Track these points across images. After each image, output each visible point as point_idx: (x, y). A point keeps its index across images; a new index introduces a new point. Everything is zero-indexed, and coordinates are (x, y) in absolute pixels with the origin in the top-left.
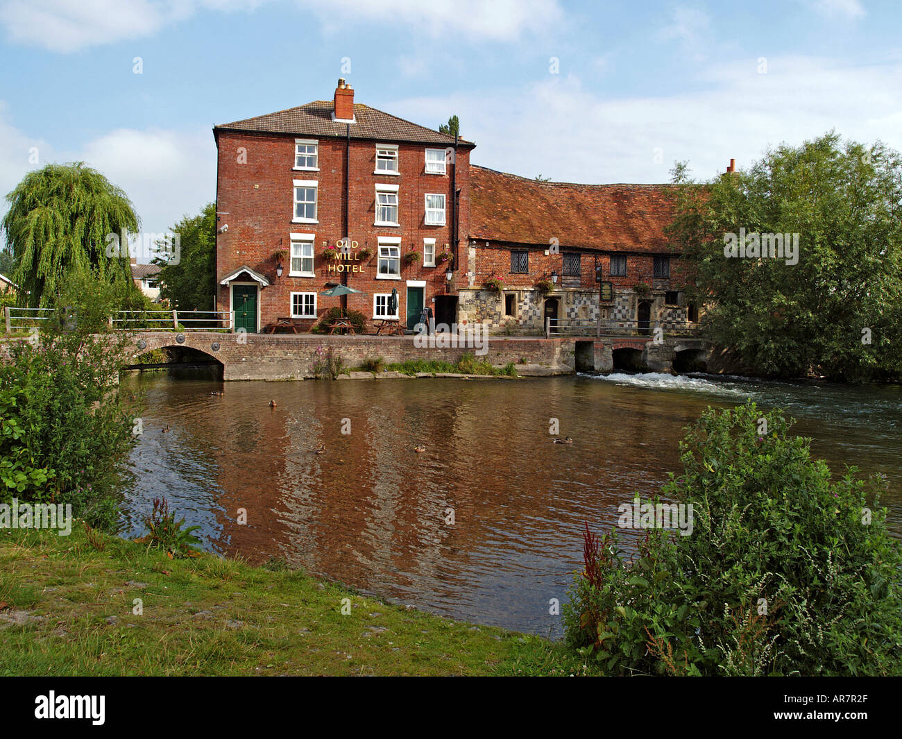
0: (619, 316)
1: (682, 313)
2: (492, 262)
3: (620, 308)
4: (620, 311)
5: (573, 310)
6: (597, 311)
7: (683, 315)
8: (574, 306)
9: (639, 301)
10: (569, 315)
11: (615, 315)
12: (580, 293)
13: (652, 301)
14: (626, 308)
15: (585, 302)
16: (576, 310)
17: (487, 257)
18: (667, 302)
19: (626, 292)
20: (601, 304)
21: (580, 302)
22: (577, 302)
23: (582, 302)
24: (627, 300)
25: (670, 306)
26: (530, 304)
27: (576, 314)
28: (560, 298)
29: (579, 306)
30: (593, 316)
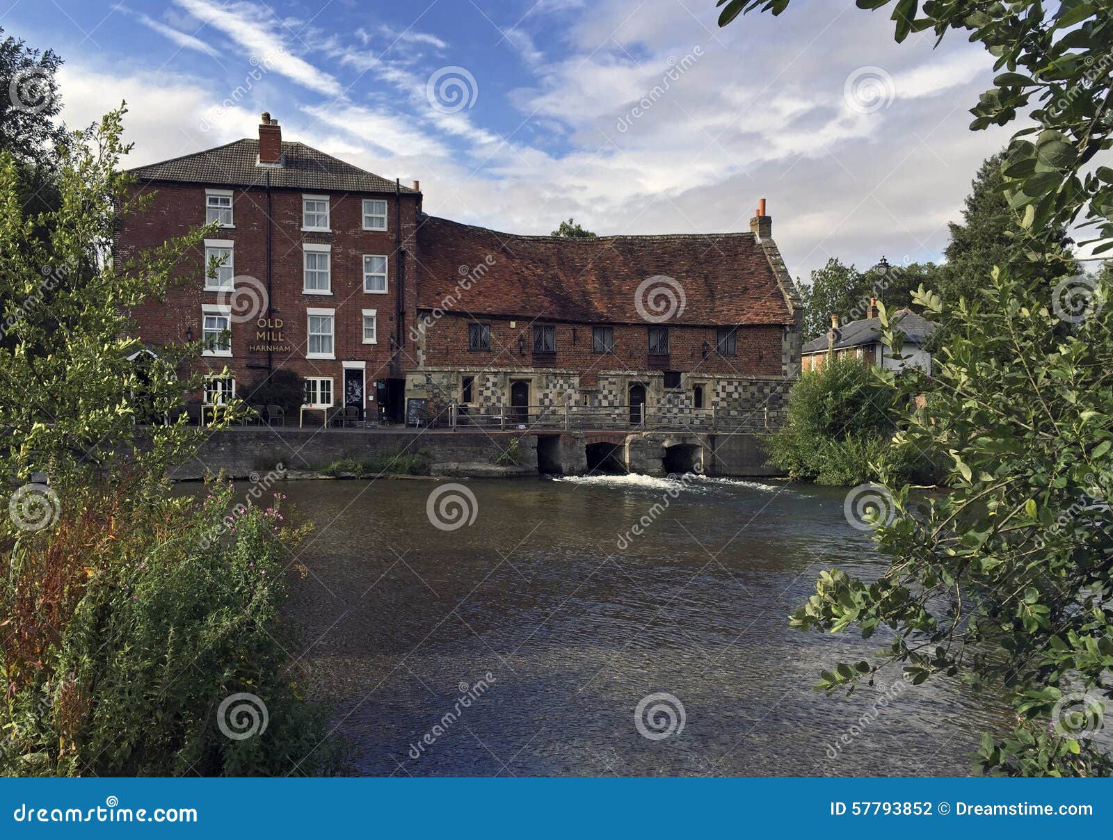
0: (605, 403)
1: (686, 399)
2: (446, 338)
3: (606, 392)
4: (605, 397)
5: (546, 396)
6: (576, 396)
7: (687, 402)
8: (547, 391)
9: (630, 384)
10: (542, 402)
11: (600, 401)
12: (555, 375)
13: (648, 384)
14: (614, 393)
15: (561, 386)
16: (551, 396)
17: (439, 332)
18: (666, 385)
19: (612, 373)
20: (581, 388)
21: (555, 386)
22: (551, 385)
23: (558, 386)
24: (614, 383)
25: (669, 389)
26: (493, 389)
27: (551, 400)
28: (530, 380)
29: (554, 391)
30: (572, 403)
